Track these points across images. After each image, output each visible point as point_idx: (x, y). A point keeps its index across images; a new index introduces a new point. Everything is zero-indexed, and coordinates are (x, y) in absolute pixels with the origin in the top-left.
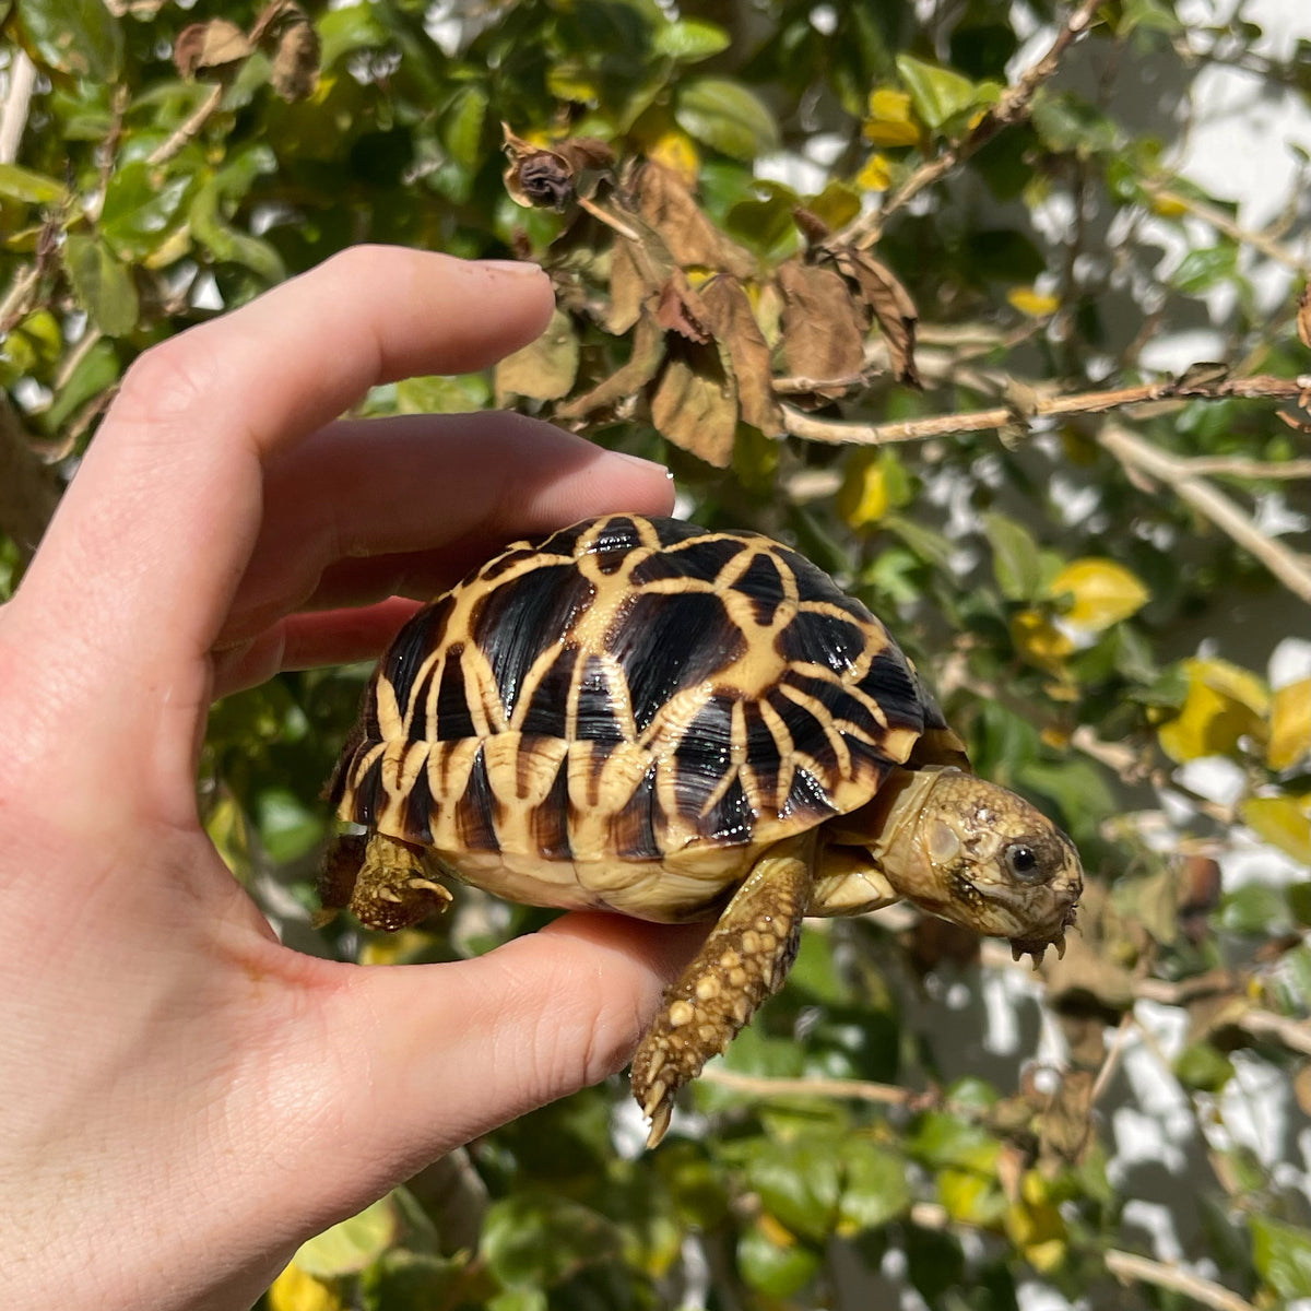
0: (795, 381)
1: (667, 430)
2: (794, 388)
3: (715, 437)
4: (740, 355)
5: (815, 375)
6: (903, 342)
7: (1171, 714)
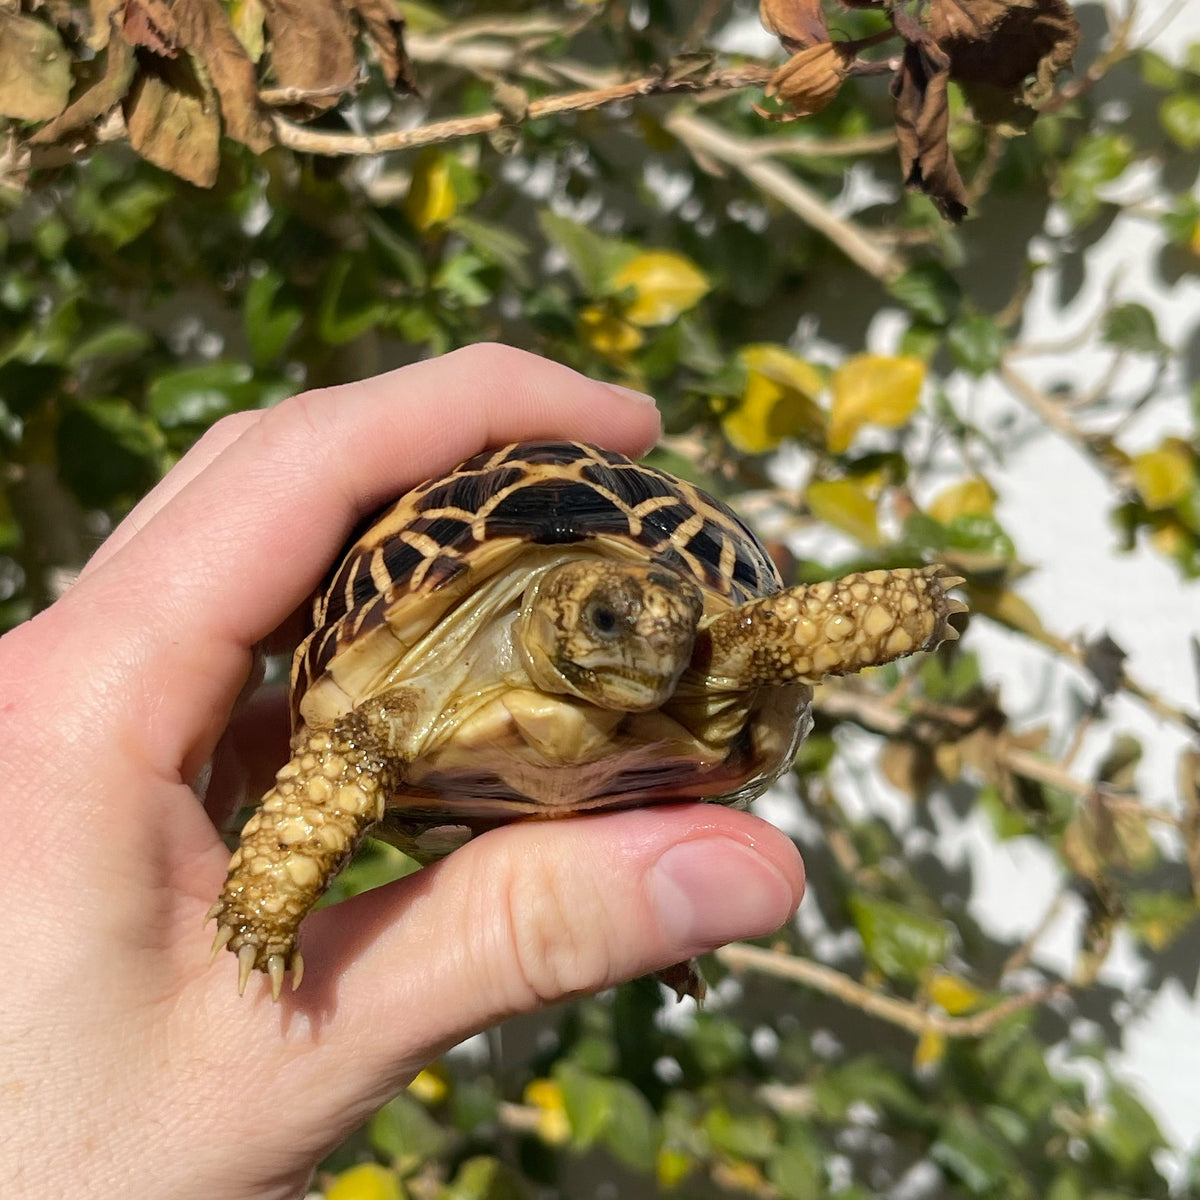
0: (284, 92)
1: (144, 151)
2: (283, 100)
3: (197, 156)
4: (219, 68)
5: (304, 85)
6: (392, 46)
7: (733, 404)
